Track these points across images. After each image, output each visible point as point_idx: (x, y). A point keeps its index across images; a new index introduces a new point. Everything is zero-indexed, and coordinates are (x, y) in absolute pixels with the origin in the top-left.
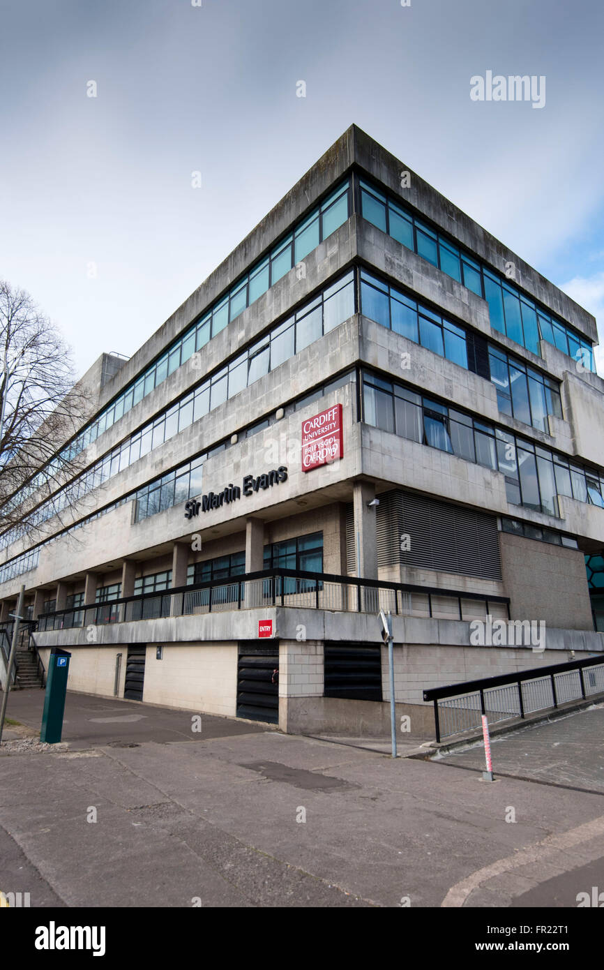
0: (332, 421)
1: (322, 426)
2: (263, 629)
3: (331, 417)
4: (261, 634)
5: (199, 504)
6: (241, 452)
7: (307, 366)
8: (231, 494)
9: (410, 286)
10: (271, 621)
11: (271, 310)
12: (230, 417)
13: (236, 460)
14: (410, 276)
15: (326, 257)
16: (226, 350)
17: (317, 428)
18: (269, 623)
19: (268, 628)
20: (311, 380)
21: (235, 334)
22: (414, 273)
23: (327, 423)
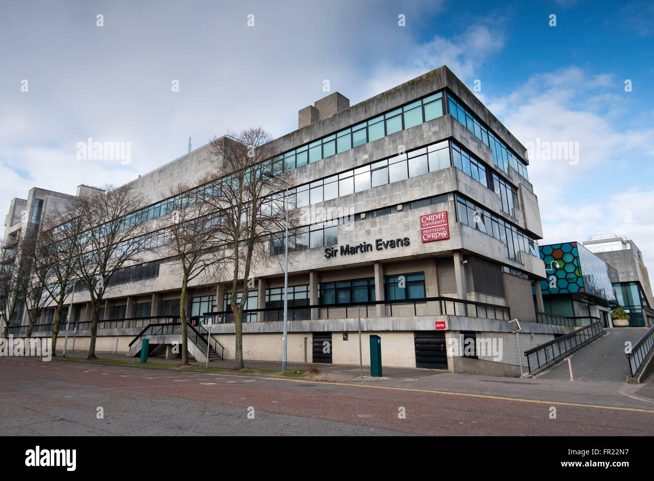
0: (441, 219)
1: (434, 221)
2: (438, 325)
3: (441, 217)
4: (437, 328)
5: (337, 250)
6: (371, 225)
7: (420, 186)
8: (366, 248)
9: (468, 148)
10: (444, 322)
11: (390, 149)
12: (359, 203)
13: (367, 228)
14: (468, 143)
15: (430, 131)
16: (352, 163)
17: (431, 221)
18: (443, 323)
19: (442, 325)
20: (424, 194)
21: (360, 155)
22: (469, 141)
23: (438, 220)
